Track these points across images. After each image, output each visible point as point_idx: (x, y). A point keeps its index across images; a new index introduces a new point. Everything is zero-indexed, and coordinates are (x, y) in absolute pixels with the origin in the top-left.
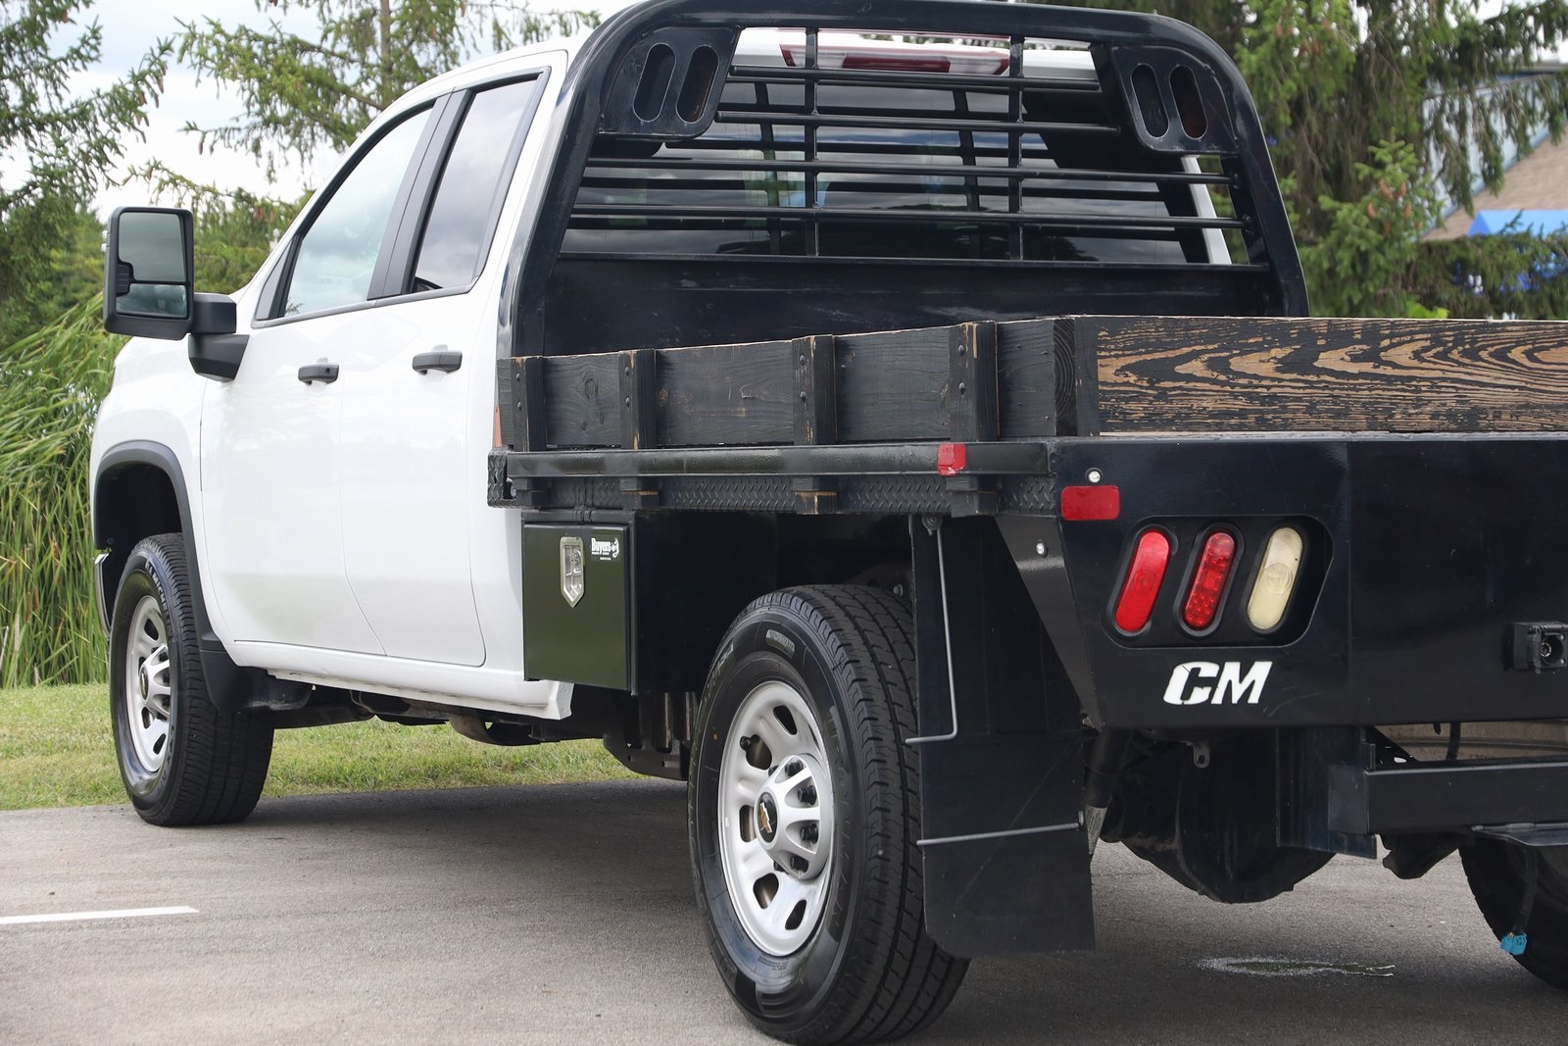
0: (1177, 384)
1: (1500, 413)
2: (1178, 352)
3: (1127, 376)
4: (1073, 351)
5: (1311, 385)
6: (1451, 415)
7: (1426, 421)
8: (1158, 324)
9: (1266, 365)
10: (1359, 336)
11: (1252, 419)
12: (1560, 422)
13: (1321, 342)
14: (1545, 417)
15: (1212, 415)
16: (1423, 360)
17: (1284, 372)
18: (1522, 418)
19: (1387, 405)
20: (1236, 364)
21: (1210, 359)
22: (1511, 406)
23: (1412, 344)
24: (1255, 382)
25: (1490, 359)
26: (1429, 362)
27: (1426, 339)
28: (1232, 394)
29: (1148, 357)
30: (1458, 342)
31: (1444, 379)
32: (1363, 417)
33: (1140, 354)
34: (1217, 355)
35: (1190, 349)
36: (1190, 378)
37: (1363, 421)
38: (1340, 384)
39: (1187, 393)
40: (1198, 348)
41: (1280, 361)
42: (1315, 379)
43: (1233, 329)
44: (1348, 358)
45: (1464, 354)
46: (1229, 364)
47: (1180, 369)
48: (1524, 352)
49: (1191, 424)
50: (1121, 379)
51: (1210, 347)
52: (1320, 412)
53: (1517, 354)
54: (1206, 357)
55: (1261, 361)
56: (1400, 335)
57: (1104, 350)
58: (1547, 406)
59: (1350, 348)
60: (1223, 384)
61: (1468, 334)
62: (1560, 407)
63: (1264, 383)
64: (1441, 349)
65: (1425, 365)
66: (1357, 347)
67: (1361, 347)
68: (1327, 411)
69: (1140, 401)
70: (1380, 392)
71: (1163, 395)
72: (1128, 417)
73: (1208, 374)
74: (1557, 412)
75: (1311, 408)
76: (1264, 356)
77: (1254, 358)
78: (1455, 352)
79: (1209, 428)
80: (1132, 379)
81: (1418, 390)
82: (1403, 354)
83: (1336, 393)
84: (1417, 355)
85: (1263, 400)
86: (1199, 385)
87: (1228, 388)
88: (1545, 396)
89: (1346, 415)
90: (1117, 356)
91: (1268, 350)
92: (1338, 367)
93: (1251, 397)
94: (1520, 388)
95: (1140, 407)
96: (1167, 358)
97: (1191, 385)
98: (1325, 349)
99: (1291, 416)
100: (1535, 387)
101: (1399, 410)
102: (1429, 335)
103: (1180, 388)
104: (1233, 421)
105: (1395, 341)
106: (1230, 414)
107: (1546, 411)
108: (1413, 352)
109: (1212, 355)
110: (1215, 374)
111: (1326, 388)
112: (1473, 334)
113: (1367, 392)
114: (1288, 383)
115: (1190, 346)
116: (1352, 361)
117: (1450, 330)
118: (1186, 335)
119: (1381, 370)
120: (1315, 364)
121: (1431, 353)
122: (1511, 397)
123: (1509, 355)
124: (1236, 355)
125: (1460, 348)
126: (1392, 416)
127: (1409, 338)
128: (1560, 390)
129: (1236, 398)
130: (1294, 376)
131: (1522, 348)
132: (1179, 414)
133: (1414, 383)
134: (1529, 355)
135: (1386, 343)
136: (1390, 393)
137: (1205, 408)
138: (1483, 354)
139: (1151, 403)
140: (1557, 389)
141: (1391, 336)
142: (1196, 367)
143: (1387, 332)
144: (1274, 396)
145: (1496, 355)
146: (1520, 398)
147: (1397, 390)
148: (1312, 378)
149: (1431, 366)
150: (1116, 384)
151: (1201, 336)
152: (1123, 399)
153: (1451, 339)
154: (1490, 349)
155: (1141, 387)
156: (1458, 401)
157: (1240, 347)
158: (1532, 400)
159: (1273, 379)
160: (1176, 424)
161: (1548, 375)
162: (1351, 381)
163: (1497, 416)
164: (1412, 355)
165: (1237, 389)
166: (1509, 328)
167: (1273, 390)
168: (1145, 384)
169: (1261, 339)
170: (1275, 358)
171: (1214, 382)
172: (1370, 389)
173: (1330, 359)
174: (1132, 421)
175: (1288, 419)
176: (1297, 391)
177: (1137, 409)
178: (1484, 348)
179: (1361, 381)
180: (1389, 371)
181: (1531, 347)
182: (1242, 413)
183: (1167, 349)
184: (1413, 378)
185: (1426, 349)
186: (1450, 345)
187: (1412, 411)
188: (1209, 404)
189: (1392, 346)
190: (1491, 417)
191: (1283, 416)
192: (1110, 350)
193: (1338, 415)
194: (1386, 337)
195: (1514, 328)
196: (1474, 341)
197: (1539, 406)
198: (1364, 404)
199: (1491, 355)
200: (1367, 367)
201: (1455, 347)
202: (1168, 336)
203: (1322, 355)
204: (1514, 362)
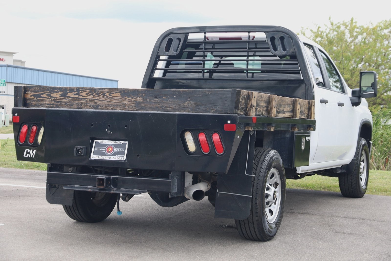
0: (41, 99)
1: (103, 106)
2: (41, 93)
3: (32, 97)
4: (18, 92)
5: (66, 99)
6: (93, 106)
7: (88, 107)
8: (38, 87)
9: (58, 96)
10: (75, 90)
11: (55, 105)
12: (115, 108)
13: (68, 91)
14: (112, 107)
15: (47, 104)
16: (88, 95)
17: (61, 97)
18: (107, 107)
19: (81, 104)
20: (52, 95)
21: (47, 94)
22: (106, 105)
23: (86, 92)
24: (56, 99)
25: (101, 95)
26: (89, 95)
27: (89, 91)
28: (51, 101)
29: (36, 93)
30: (95, 92)
31: (92, 99)
32: (76, 106)
33: (35, 93)
34: (49, 93)
35: (43, 92)
36: (43, 97)
37: (76, 107)
38: (72, 99)
39: (43, 100)
40: (45, 92)
41: (60, 95)
42: (67, 98)
43: (52, 89)
44: (73, 94)
45: (96, 94)
46: (51, 95)
47: (42, 96)
48: (109, 94)
49: (44, 106)
50: (31, 97)
51: (47, 92)
52: (68, 105)
53: (107, 94)
54: (46, 94)
55: (57, 95)
56: (84, 90)
57: (28, 92)
58: (113, 105)
59: (74, 93)
60: (50, 99)
61: (97, 90)
62: (116, 105)
63: (57, 99)
64: (91, 93)
65: (88, 96)
66: (75, 92)
67: (76, 92)
68: (69, 104)
69: (34, 101)
70: (79, 101)
71: (39, 100)
72: (32, 104)
73: (47, 97)
74: (115, 106)
75: (66, 104)
76: (57, 94)
77: (56, 94)
78: (94, 94)
79: (47, 107)
80: (33, 97)
81: (87, 101)
82: (84, 94)
83: (71, 101)
84: (87, 94)
85: (57, 102)
86: (45, 99)
87: (51, 100)
88: (113, 103)
89: (73, 105)
90: (30, 93)
91: (58, 93)
92: (71, 96)
93: (55, 101)
94: (108, 101)
95: (34, 102)
96: (39, 94)
97: (44, 99)
98: (69, 93)
99: (62, 105)
100: (111, 101)
101: (83, 105)
102: (89, 90)
103: (42, 99)
104: (51, 106)
105: (82, 91)
106: (51, 104)
107: (113, 106)
108: (86, 93)
109: (48, 93)
110: (48, 97)
111: (69, 100)
112: (98, 90)
113: (77, 101)
114: (62, 99)
115: (44, 91)
116: (74, 95)
117: (93, 89)
118: (43, 90)
119: (80, 97)
120: (67, 95)
121: (89, 94)
122: (105, 103)
123: (105, 95)
124: (52, 93)
125: (95, 93)
126: (81, 106)
127: (85, 91)
128: (116, 102)
129: (52, 101)
130: (63, 98)
131: (108, 93)
132: (41, 104)
133: (86, 100)
134: (110, 95)
135: (81, 92)
136: (81, 101)
137: (46, 103)
138: (100, 94)
139: (36, 102)
140: (115, 102)
141: (82, 90)
142: (45, 95)
143: (81, 90)
144: (59, 101)
145: (103, 94)
146: (107, 103)
147: (83, 101)
148: (66, 98)
149: (90, 96)
150: (30, 98)
151: (46, 90)
152: (32, 101)
153: (94, 91)
154: (102, 93)
155: (35, 99)
156: (95, 103)
157: (53, 92)
158: (110, 104)
159: (59, 98)
160: (41, 106)
161: (113, 99)
162: (74, 99)
163: (102, 107)
164: (86, 94)
165: (52, 100)
166: (105, 89)
167: (59, 100)
168: (35, 98)
169: (57, 91)
170: (59, 94)
171: (48, 98)
172: (77, 100)
173: (69, 95)
174: (33, 105)
175: (61, 106)
176: (63, 100)
177: (34, 103)
178: (100, 93)
179: (76, 99)
180: (81, 97)
181: (110, 93)
182: (53, 104)
183: (39, 92)
184: (86, 99)
185: (88, 93)
186: (93, 92)
187: (86, 105)
188: (47, 102)
189: (82, 92)
190: (101, 107)
191: (61, 105)
192: (29, 92)
193: (71, 105)
194: (81, 91)
195: (107, 89)
196: (98, 92)
197: (111, 105)
198: (76, 103)
199: (102, 94)
200: (77, 96)
201: (94, 93)
202: (40, 90)
203: (68, 94)
204: (106, 96)
